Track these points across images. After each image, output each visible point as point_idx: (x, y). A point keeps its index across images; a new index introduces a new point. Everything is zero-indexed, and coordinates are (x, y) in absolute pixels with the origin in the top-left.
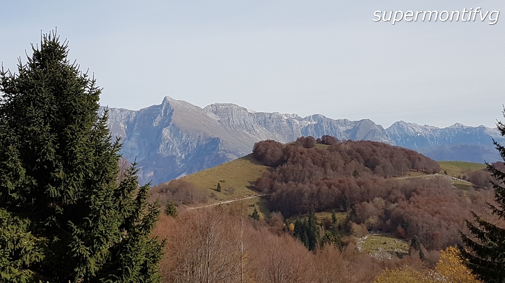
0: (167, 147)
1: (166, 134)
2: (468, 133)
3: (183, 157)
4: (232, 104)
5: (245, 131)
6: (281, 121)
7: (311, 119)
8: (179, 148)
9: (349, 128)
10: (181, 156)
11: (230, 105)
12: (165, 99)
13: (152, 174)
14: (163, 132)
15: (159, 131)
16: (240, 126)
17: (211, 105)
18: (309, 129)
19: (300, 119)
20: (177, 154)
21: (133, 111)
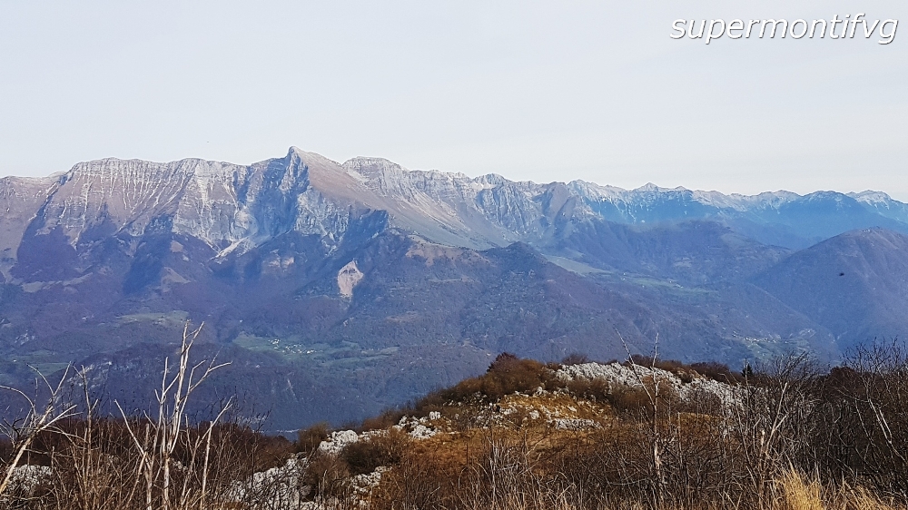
0: (307, 221)
1: (303, 203)
2: (670, 198)
3: (331, 235)
4: (381, 159)
5: (402, 198)
6: (447, 184)
7: (486, 180)
8: (323, 223)
9: (536, 194)
10: (328, 236)
11: (378, 160)
12: (291, 151)
13: (292, 260)
14: (299, 199)
15: (292, 200)
16: (395, 190)
17: (353, 160)
18: (485, 196)
19: (469, 181)
20: (322, 231)
21: (241, 166)
